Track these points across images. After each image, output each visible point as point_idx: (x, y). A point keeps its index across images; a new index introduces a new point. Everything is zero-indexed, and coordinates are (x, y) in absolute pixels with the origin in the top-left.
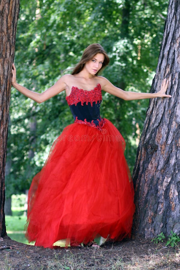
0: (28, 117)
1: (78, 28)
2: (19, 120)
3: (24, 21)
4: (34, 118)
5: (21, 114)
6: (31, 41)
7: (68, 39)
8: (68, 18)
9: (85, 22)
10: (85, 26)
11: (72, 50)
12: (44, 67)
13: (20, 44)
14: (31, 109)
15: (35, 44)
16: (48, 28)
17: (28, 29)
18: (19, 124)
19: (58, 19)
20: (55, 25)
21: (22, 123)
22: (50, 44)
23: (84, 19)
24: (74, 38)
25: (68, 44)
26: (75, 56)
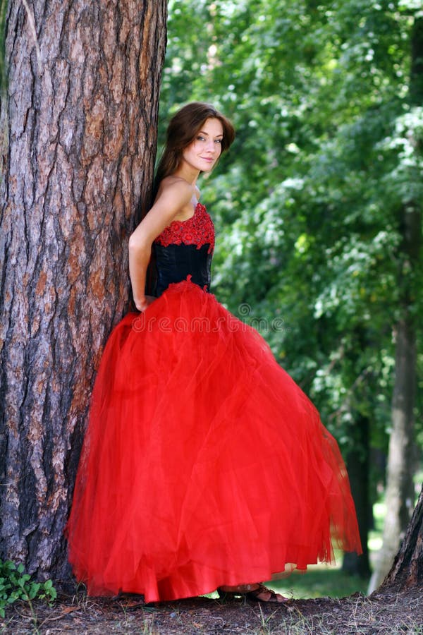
1: (306, 87)
3: (181, 73)
7: (284, 113)
8: (282, 64)
9: (325, 73)
10: (323, 82)
11: (295, 139)
12: (228, 180)
16: (242, 87)
17: (190, 92)
19: (260, 65)
20: (255, 82)
22: (242, 126)
23: (321, 64)
24: (299, 113)
25: (285, 125)
26: (302, 154)
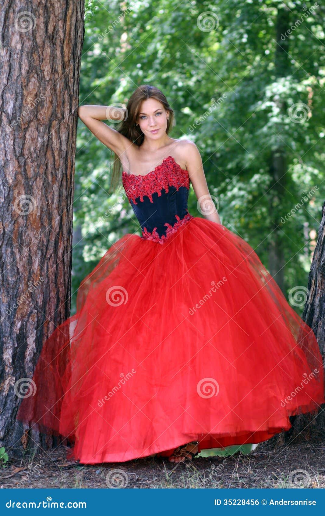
0: (114, 229)
1: (196, 64)
2: (98, 236)
3: (100, 55)
4: (125, 230)
5: (102, 223)
6: (113, 91)
7: (180, 84)
8: (177, 46)
9: (210, 53)
10: (209, 60)
11: (189, 104)
13: (94, 97)
14: (118, 214)
15: (122, 97)
16: (147, 65)
17: (108, 69)
18: (98, 243)
19: (160, 48)
20: (157, 61)
21: (104, 240)
23: (207, 46)
24: (191, 83)
25: (181, 93)
26: (194, 115)
